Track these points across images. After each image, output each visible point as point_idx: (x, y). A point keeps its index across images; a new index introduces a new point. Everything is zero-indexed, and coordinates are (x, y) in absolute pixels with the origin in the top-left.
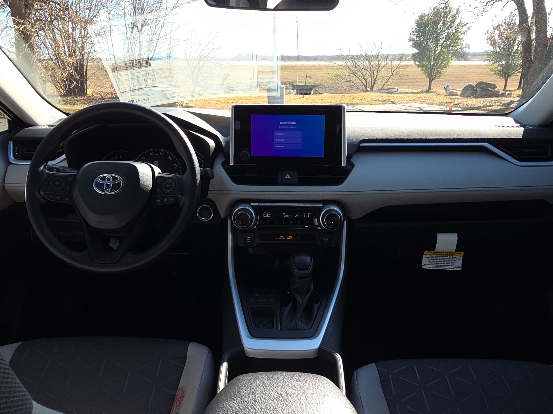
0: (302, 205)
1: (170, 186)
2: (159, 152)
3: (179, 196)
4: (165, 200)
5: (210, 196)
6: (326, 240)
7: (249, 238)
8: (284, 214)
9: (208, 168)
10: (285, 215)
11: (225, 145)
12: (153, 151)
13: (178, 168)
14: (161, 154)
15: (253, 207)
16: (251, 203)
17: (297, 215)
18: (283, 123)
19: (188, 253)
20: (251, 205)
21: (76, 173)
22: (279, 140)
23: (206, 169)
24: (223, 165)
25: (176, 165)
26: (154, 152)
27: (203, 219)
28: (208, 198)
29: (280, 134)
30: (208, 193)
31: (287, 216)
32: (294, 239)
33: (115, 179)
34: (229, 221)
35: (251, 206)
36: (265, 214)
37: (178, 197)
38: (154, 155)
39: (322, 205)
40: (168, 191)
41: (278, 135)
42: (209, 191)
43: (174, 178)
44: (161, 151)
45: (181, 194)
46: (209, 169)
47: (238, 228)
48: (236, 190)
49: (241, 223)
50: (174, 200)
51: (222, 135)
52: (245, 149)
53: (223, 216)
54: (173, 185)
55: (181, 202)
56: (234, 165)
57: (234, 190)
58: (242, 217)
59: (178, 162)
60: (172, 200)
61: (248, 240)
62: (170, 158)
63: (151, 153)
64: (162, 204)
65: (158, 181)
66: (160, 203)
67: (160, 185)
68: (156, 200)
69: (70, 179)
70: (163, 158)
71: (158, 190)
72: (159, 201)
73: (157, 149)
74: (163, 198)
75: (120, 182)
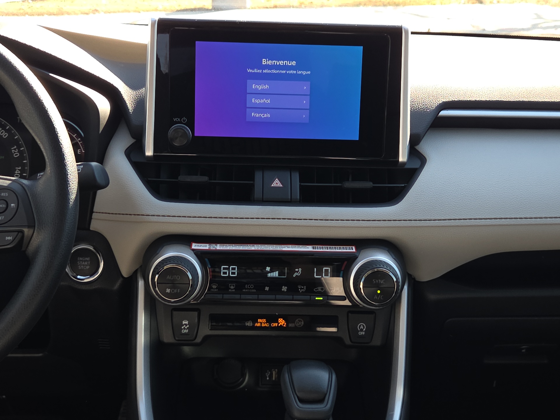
0: (309, 248)
1: (4, 206)
3: (26, 230)
5: (96, 225)
6: (362, 330)
7: (187, 323)
8: (268, 269)
9: (94, 164)
10: (272, 271)
11: (135, 110)
13: (22, 157)
15: (199, 254)
16: (194, 245)
17: (297, 272)
18: (270, 62)
20: (193, 247)
22: (257, 101)
23: (91, 166)
24: (129, 153)
25: (15, 149)
27: (79, 277)
28: (91, 229)
29: (260, 87)
30: (91, 218)
31: (276, 274)
32: (290, 325)
34: (141, 284)
35: (193, 250)
36: (224, 269)
37: (22, 232)
39: (354, 250)
41: (257, 89)
42: (94, 214)
43: (16, 187)
45: (32, 226)
46: (96, 166)
47: (163, 301)
48: (159, 214)
49: (170, 291)
50: (13, 239)
51: (126, 85)
52: (181, 120)
53: (125, 270)
54: (12, 205)
55: (30, 244)
56: (155, 154)
57: (153, 214)
58: (172, 278)
59: (21, 142)
60: (9, 239)
61: (183, 327)
62: (3, 132)
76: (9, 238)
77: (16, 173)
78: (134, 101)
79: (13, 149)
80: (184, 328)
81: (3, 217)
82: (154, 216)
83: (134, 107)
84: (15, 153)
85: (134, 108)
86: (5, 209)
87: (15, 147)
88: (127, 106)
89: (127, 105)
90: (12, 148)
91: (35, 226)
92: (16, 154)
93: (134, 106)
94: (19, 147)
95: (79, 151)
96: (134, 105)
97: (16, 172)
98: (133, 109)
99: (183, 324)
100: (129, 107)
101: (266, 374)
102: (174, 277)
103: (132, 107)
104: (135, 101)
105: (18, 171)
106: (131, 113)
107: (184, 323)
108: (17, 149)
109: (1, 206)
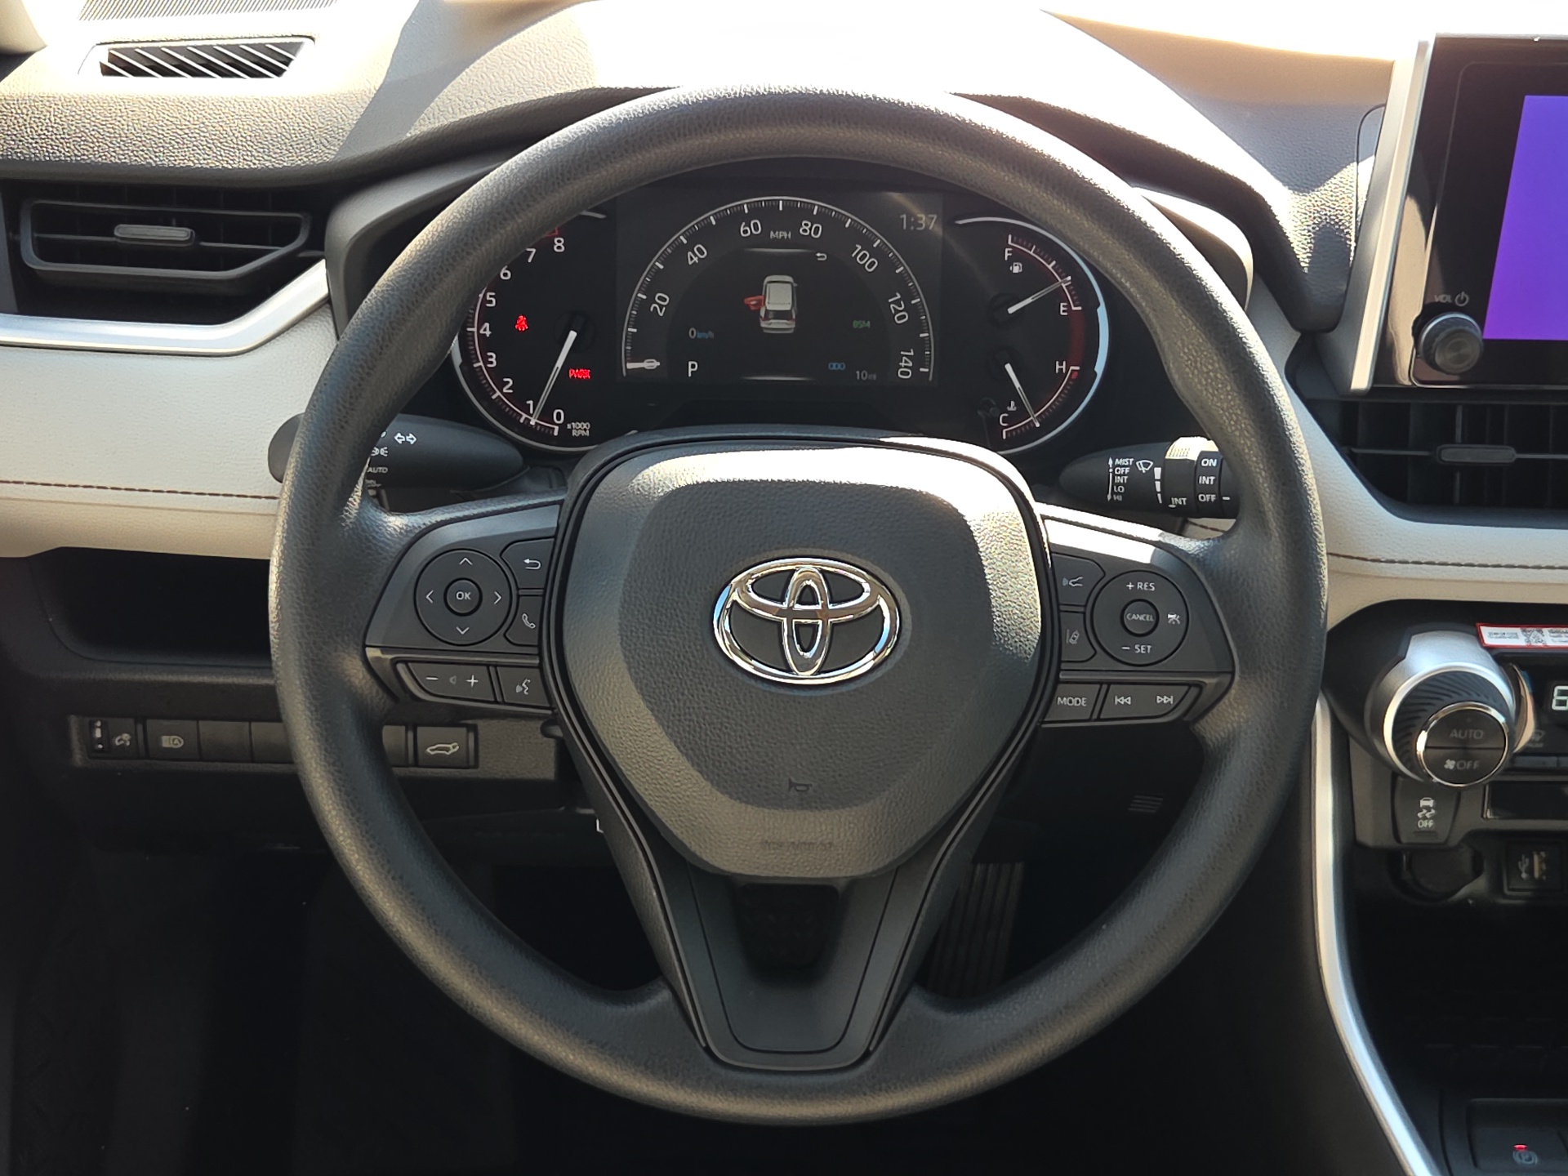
1: (1149, 618)
2: (793, 216)
3: (1210, 681)
4: (1122, 701)
7: (1430, 803)
11: (1313, 259)
12: (755, 212)
13: (915, 325)
14: (806, 228)
15: (1503, 658)
16: (1486, 631)
20: (1489, 641)
24: (1292, 376)
25: (897, 303)
26: (767, 214)
35: (1490, 649)
36: (1560, 693)
37: (1199, 686)
38: (762, 240)
40: (1140, 649)
44: (806, 213)
45: (1225, 671)
48: (1406, 558)
49: (1455, 767)
50: (1177, 702)
51: (1285, 183)
52: (1453, 298)
54: (1169, 616)
57: (1390, 557)
58: (1463, 735)
59: (913, 283)
60: (1165, 702)
61: (1420, 815)
62: (865, 255)
63: (744, 224)
64: (1098, 719)
65: (1065, 582)
66: (1088, 717)
67: (1082, 609)
68: (1059, 698)
69: (527, 561)
70: (818, 255)
71: (1074, 639)
72: (1078, 702)
73: (781, 201)
74: (1105, 687)
75: (878, 610)
76: (1165, 700)
77: (901, 367)
78: (1305, 232)
79: (892, 302)
80: (1424, 815)
81: (1149, 647)
82: (1393, 562)
83: (1308, 250)
84: (897, 311)
85: (1310, 255)
87: (899, 296)
88: (1293, 248)
89: (1292, 245)
90: (890, 300)
91: (1233, 673)
92: (901, 317)
93: (1310, 248)
94: (908, 296)
95: (1062, 309)
96: (1310, 245)
97: (903, 364)
98: (1308, 257)
99: (1421, 806)
100: (1297, 252)
101: (1520, 863)
102: (1468, 733)
103: (1304, 251)
104: (1309, 231)
105: (906, 362)
106: (1306, 270)
107: (1423, 803)
108: (902, 302)
109: (1142, 618)
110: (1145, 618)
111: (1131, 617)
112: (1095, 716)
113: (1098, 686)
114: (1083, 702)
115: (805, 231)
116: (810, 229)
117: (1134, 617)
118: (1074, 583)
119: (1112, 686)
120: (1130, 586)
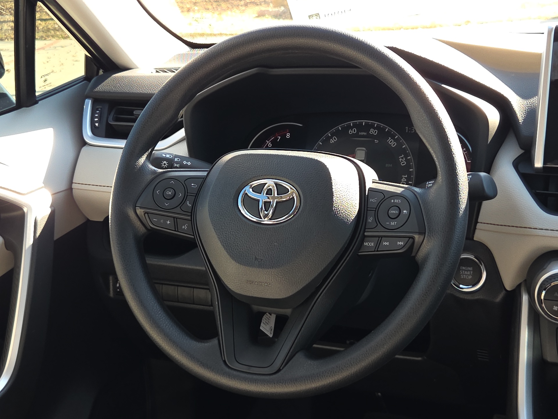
1: (397, 212)
2: (368, 127)
3: (416, 237)
4: (386, 243)
5: (479, 236)
9: (482, 174)
11: (525, 120)
12: (355, 125)
13: (408, 166)
14: (372, 131)
19: (420, 359)
21: (205, 174)
23: (479, 175)
24: (516, 164)
25: (402, 158)
26: (359, 127)
27: (461, 286)
28: (475, 239)
30: (475, 228)
33: (282, 190)
34: (525, 298)
37: (413, 238)
38: (356, 135)
40: (392, 224)
42: (478, 224)
43: (408, 194)
44: (372, 126)
45: (422, 233)
46: (485, 176)
47: (549, 319)
48: (547, 228)
49: (557, 309)
50: (404, 244)
51: (517, 94)
53: (509, 283)
54: (404, 211)
55: (420, 250)
56: (544, 166)
57: (541, 228)
59: (409, 151)
60: (400, 244)
62: (392, 141)
63: (350, 130)
64: (377, 251)
65: (371, 200)
66: (374, 250)
67: (375, 209)
68: (365, 243)
69: (193, 184)
70: (375, 141)
71: (370, 220)
72: (371, 244)
73: (364, 122)
74: (380, 238)
75: (293, 199)
76: (401, 243)
77: (402, 181)
78: (524, 111)
81: (396, 223)
82: (542, 229)
83: (524, 117)
84: (402, 161)
85: (524, 118)
86: (397, 215)
87: (403, 156)
88: (517, 116)
89: (517, 115)
90: (400, 157)
91: (425, 233)
92: (403, 163)
93: (524, 116)
94: (406, 156)
96: (524, 115)
98: (523, 119)
100: (518, 117)
103: (522, 117)
104: (525, 111)
105: (404, 179)
106: (521, 124)
108: (404, 158)
109: (394, 212)
110: (395, 212)
111: (391, 212)
112: (376, 250)
113: (378, 238)
114: (372, 244)
115: (371, 132)
116: (373, 132)
117: (392, 212)
118: (373, 200)
119: (383, 238)
120: (392, 201)
